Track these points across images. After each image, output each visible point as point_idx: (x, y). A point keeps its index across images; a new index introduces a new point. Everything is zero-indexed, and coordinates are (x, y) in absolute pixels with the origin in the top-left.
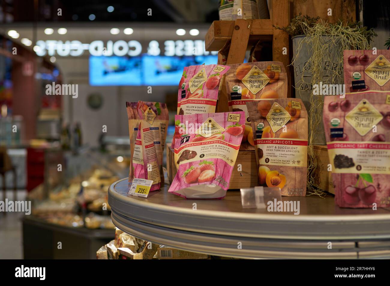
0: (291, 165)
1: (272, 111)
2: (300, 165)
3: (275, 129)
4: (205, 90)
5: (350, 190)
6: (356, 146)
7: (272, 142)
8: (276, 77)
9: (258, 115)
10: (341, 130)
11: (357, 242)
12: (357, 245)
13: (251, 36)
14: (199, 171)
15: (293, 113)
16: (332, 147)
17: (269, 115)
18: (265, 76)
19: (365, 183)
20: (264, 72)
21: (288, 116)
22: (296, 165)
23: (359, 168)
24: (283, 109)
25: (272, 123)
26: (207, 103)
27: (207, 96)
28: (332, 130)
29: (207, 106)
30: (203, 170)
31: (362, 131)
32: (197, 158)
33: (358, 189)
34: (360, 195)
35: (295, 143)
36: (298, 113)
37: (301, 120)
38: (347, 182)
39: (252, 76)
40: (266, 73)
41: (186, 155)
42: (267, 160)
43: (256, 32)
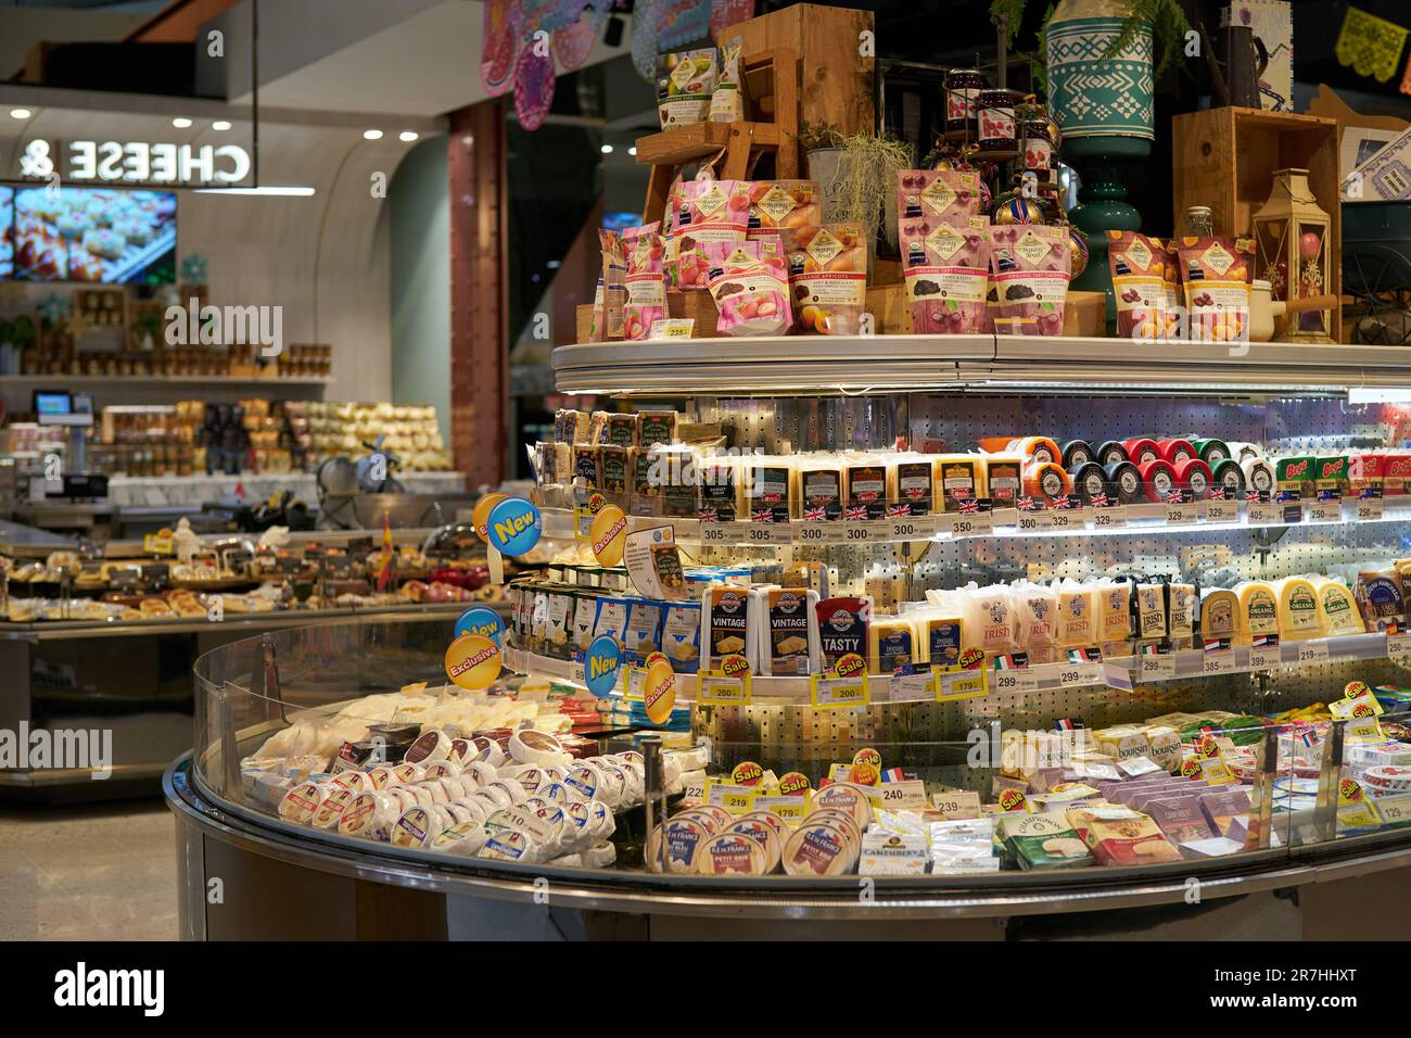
0: (847, 303)
1: (816, 240)
2: (857, 303)
3: (822, 261)
4: (730, 213)
5: (937, 317)
6: (940, 271)
7: (821, 276)
8: (806, 200)
9: (796, 246)
10: (923, 254)
11: (957, 361)
12: (957, 366)
13: (752, 145)
14: (755, 305)
15: (846, 241)
16: (913, 273)
17: (811, 245)
18: (790, 200)
19: (951, 310)
20: (789, 193)
21: (839, 246)
22: (852, 303)
23: (944, 294)
24: (831, 237)
25: (815, 255)
26: (735, 228)
27: (735, 219)
28: (911, 255)
29: (735, 232)
30: (760, 303)
31: (946, 255)
32: (746, 292)
33: (944, 316)
34: (947, 321)
35: (850, 277)
36: (853, 242)
37: (857, 250)
38: (934, 309)
39: (772, 198)
40: (792, 195)
41: (731, 289)
42: (816, 299)
43: (760, 141)
